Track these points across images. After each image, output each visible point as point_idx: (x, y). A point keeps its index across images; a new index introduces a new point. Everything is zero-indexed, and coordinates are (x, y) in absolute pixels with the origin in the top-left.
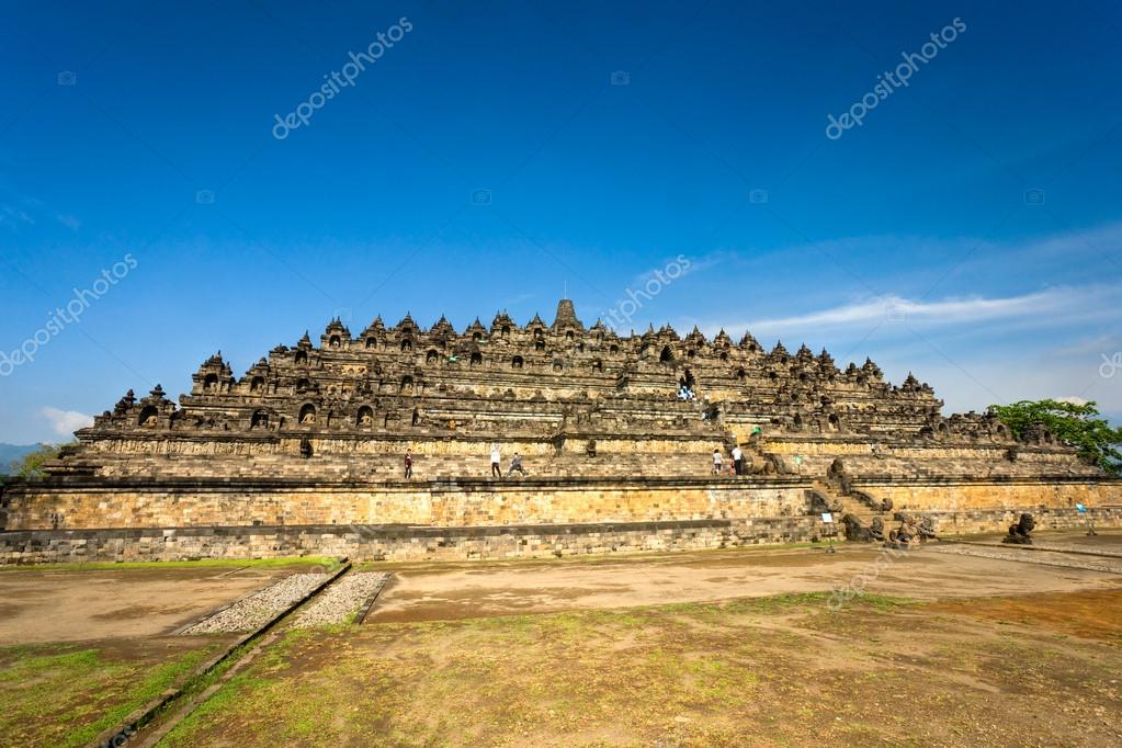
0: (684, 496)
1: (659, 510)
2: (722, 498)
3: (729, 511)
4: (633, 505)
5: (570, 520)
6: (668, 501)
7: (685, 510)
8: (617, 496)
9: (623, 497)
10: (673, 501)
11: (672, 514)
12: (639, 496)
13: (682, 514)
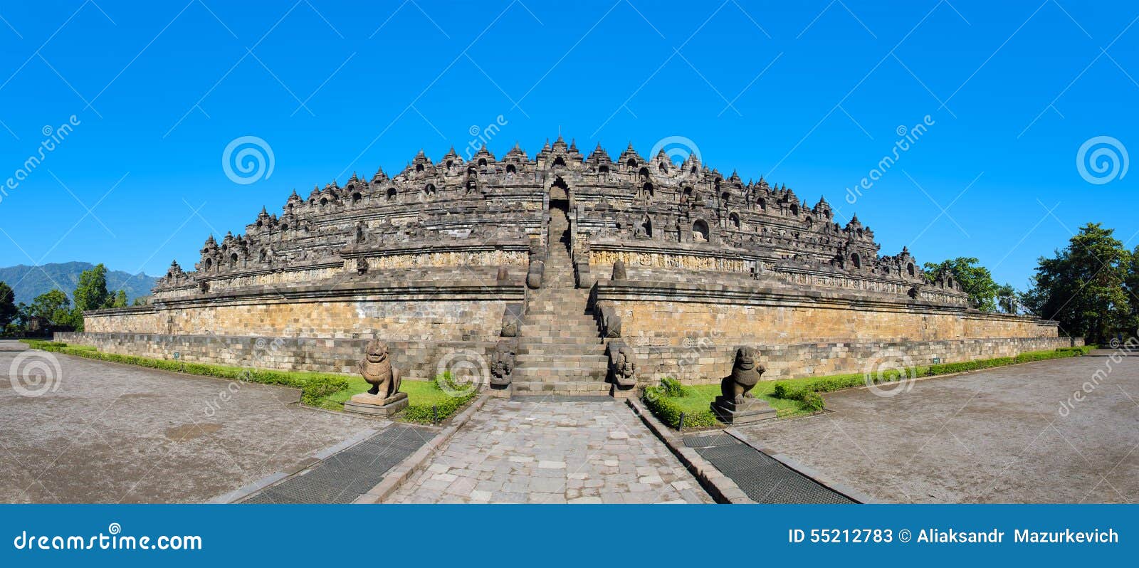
0: (327, 310)
1: (299, 325)
2: (375, 312)
3: (382, 330)
4: (275, 320)
5: (226, 333)
6: (309, 316)
7: (325, 327)
8: (261, 310)
9: (266, 311)
10: (314, 315)
11: (312, 330)
12: (280, 310)
13: (323, 331)
